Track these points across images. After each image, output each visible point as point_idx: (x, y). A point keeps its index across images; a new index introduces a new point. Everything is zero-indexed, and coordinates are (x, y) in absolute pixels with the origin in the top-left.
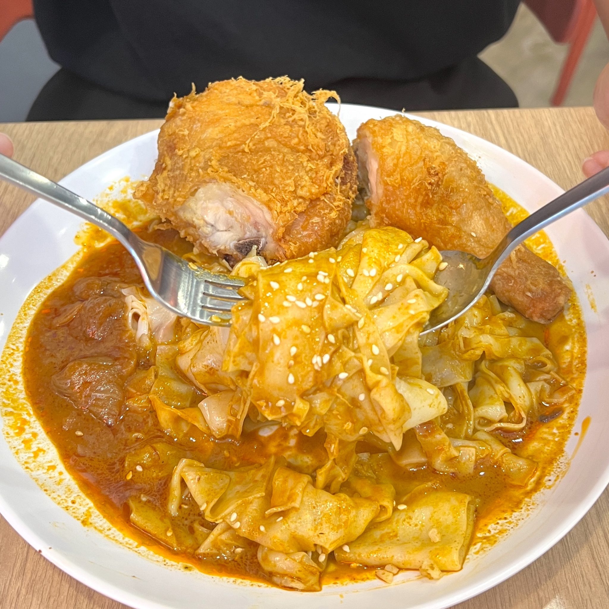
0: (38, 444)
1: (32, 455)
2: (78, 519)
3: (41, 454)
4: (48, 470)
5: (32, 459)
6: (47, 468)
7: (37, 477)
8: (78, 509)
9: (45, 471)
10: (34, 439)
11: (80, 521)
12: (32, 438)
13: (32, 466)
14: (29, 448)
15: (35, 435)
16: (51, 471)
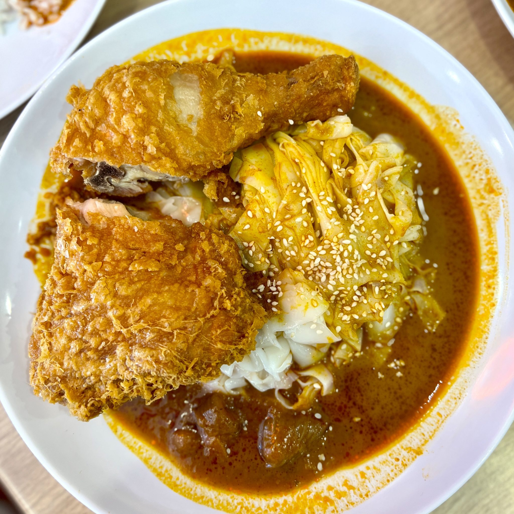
0: (339, 486)
1: (352, 491)
2: (416, 457)
3: (349, 483)
4: (366, 478)
5: (356, 491)
6: (363, 479)
7: (375, 487)
8: (404, 457)
9: (367, 481)
10: (335, 489)
11: (417, 456)
12: (333, 490)
13: (364, 492)
14: (345, 493)
15: (330, 488)
16: (366, 476)
